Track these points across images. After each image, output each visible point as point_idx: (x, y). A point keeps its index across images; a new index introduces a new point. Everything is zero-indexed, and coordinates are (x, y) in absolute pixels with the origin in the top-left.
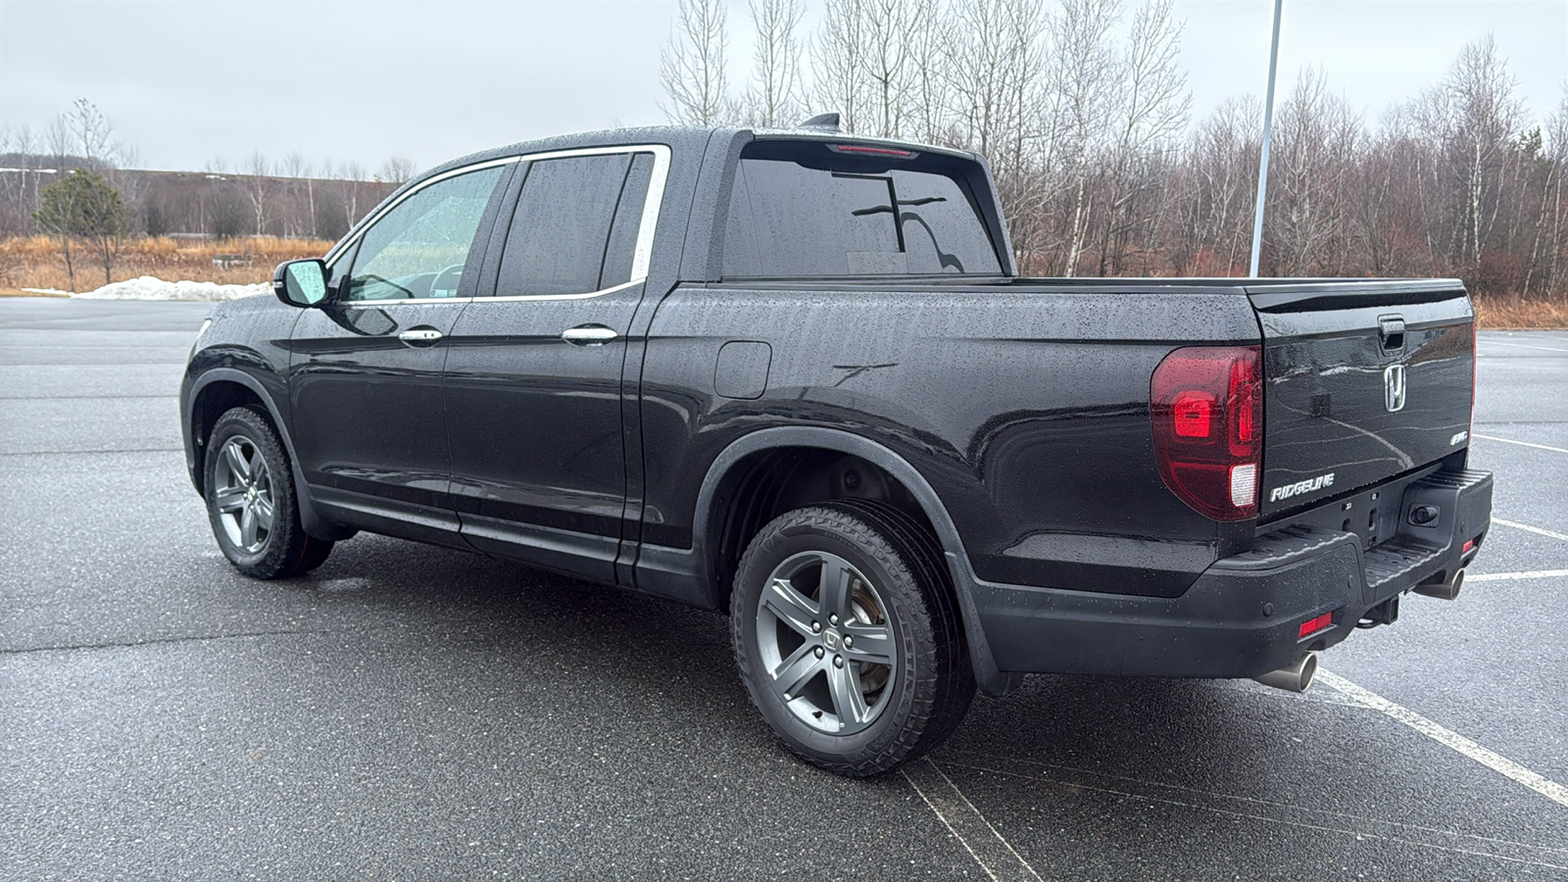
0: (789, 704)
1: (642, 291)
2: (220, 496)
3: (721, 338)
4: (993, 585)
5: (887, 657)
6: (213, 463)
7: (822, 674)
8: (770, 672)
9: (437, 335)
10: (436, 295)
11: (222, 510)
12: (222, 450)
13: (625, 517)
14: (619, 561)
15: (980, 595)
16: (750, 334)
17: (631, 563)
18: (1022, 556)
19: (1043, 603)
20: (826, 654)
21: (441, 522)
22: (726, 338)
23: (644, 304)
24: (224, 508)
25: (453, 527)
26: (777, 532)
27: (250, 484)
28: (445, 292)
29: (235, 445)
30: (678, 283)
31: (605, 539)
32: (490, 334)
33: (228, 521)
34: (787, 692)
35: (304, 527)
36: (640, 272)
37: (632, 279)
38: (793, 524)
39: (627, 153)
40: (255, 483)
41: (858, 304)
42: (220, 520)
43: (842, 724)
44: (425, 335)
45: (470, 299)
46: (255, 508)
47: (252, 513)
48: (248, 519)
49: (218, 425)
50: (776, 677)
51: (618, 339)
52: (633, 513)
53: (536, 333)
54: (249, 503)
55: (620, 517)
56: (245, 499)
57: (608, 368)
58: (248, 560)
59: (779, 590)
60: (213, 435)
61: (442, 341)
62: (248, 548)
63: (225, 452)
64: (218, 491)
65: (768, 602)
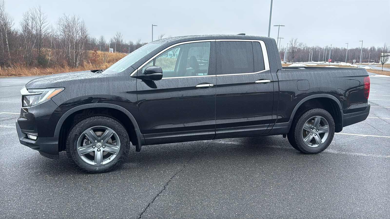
0: (308, 145)
1: (270, 71)
2: (80, 150)
4: (346, 114)
5: (328, 130)
7: (314, 137)
10: (199, 75)
12: (84, 133)
13: (273, 119)
14: (268, 129)
16: (302, 79)
17: (271, 128)
18: (350, 109)
19: (351, 115)
20: (313, 134)
21: (207, 133)
22: (297, 80)
23: (273, 74)
24: (81, 153)
25: (214, 133)
26: (308, 114)
27: (99, 141)
28: (203, 74)
29: (92, 130)
30: (278, 70)
31: (265, 125)
34: (308, 143)
36: (267, 68)
40: (102, 141)
42: (81, 158)
43: (318, 145)
44: (210, 85)
45: (215, 76)
46: (102, 149)
47: (100, 151)
48: (99, 155)
49: (83, 124)
50: (305, 141)
51: (271, 82)
52: (275, 117)
53: (247, 82)
54: (97, 149)
55: (272, 119)
56: (94, 148)
57: (270, 88)
58: (102, 167)
59: (306, 125)
60: (78, 129)
61: (214, 86)
62: (101, 163)
63: (86, 133)
64: (79, 148)
65: (305, 128)
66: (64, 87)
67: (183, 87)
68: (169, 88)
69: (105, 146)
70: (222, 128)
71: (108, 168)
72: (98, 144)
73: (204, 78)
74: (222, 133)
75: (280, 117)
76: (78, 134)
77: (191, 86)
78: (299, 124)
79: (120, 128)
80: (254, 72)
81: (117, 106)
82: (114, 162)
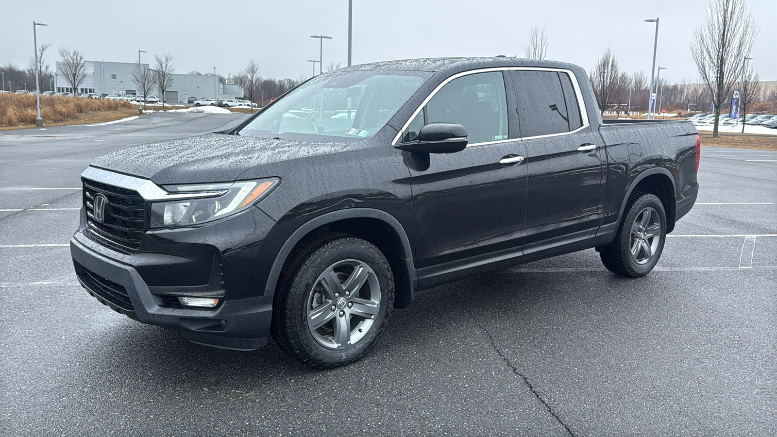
1: (590, 129)
3: (626, 143)
7: (642, 246)
14: (590, 237)
16: (632, 141)
17: (594, 236)
23: (595, 134)
25: (520, 253)
26: (639, 205)
28: (501, 137)
30: (600, 125)
36: (586, 121)
40: (347, 292)
43: (648, 259)
45: (520, 139)
46: (348, 311)
47: (344, 316)
48: (343, 323)
49: (319, 259)
50: (634, 254)
51: (597, 148)
53: (567, 150)
54: (339, 311)
55: (597, 218)
56: (334, 311)
58: (352, 352)
59: (635, 225)
60: (311, 270)
61: (527, 160)
62: (348, 342)
63: (323, 278)
64: (310, 315)
65: (633, 230)
66: (279, 177)
67: (481, 164)
68: (461, 168)
69: (352, 302)
70: (532, 244)
71: (362, 351)
72: (341, 300)
73: (506, 144)
74: (533, 253)
76: (310, 281)
77: (493, 162)
78: (627, 224)
80: (569, 131)
81: (381, 213)
82: (372, 337)
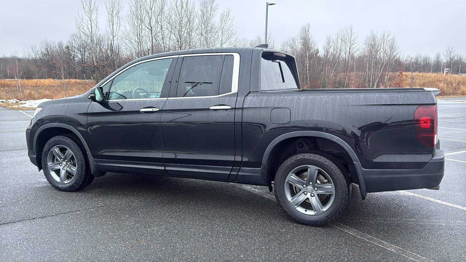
0: (296, 208)
1: (237, 94)
2: (49, 166)
3: (271, 107)
4: (368, 170)
5: (332, 192)
6: (46, 155)
7: (307, 199)
8: (289, 200)
9: (157, 110)
10: (150, 97)
11: (50, 170)
12: (51, 150)
14: (231, 173)
15: (364, 173)
16: (281, 106)
17: (236, 173)
18: (377, 161)
19: (384, 173)
20: (308, 193)
21: (157, 167)
22: (273, 107)
23: (239, 98)
24: (51, 169)
25: (163, 168)
26: (293, 161)
27: (64, 160)
28: (155, 96)
29: (57, 148)
30: (250, 92)
31: (226, 167)
32: (180, 109)
33: (53, 174)
34: (296, 205)
35: (92, 173)
36: (235, 89)
37: (232, 91)
38: (299, 158)
39: (223, 55)
40: (66, 160)
41: (316, 97)
42: (50, 174)
43: (316, 212)
44: (153, 110)
45: (167, 98)
46: (66, 169)
47: (64, 170)
48: (63, 173)
49: (49, 142)
50: (292, 201)
51: (232, 109)
52: (238, 159)
53: (199, 108)
54: (63, 167)
55: (234, 160)
56: (61, 166)
57: (229, 117)
58: (64, 186)
59: (292, 177)
60: (47, 145)
61: (160, 111)
62: (64, 182)
63: (53, 151)
64: (49, 164)
65: (289, 180)
66: (42, 107)
67: (127, 110)
69: (68, 165)
70: (171, 164)
74: (172, 170)
75: (245, 159)
76: (47, 150)
77: (135, 110)
78: (279, 174)
79: (76, 150)
82: (72, 183)
